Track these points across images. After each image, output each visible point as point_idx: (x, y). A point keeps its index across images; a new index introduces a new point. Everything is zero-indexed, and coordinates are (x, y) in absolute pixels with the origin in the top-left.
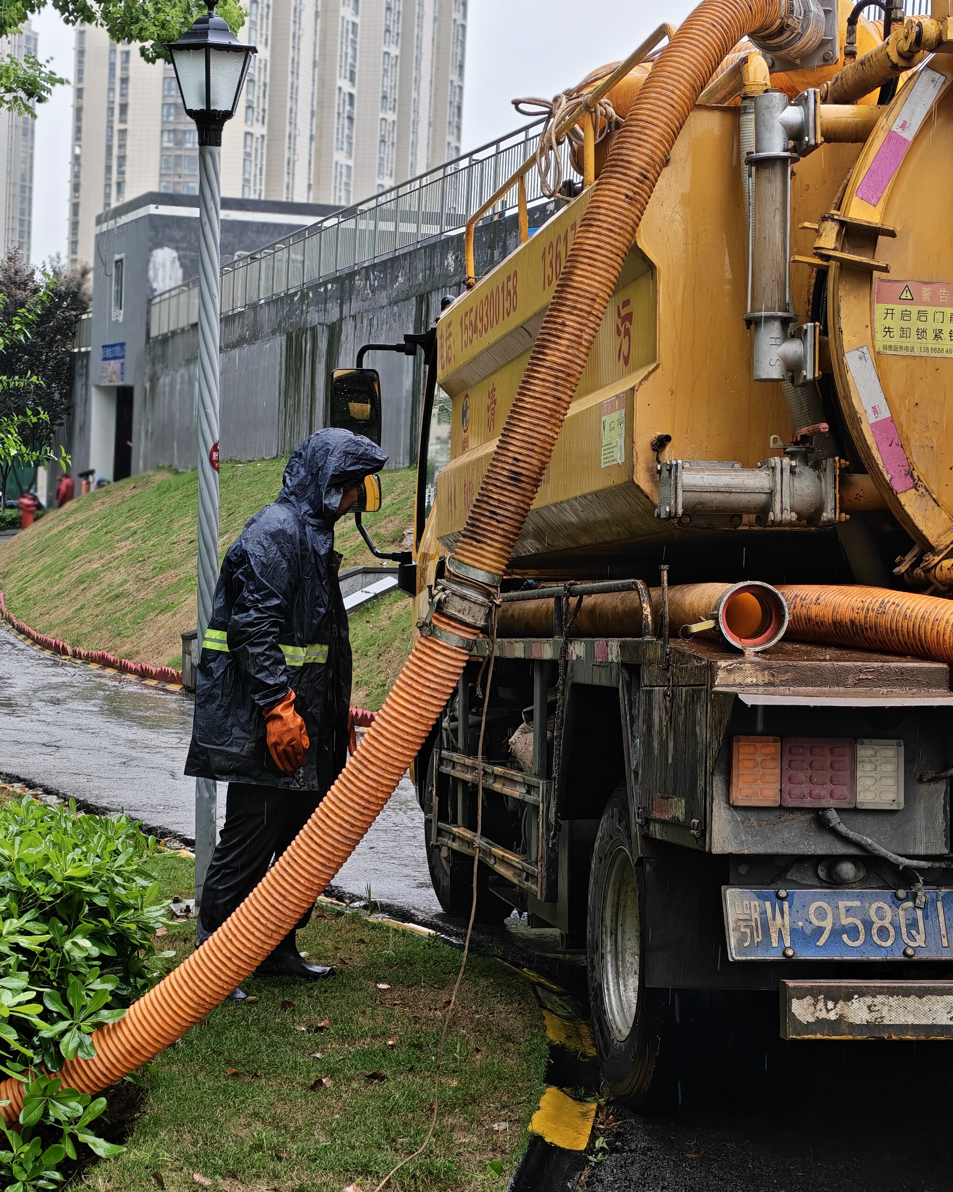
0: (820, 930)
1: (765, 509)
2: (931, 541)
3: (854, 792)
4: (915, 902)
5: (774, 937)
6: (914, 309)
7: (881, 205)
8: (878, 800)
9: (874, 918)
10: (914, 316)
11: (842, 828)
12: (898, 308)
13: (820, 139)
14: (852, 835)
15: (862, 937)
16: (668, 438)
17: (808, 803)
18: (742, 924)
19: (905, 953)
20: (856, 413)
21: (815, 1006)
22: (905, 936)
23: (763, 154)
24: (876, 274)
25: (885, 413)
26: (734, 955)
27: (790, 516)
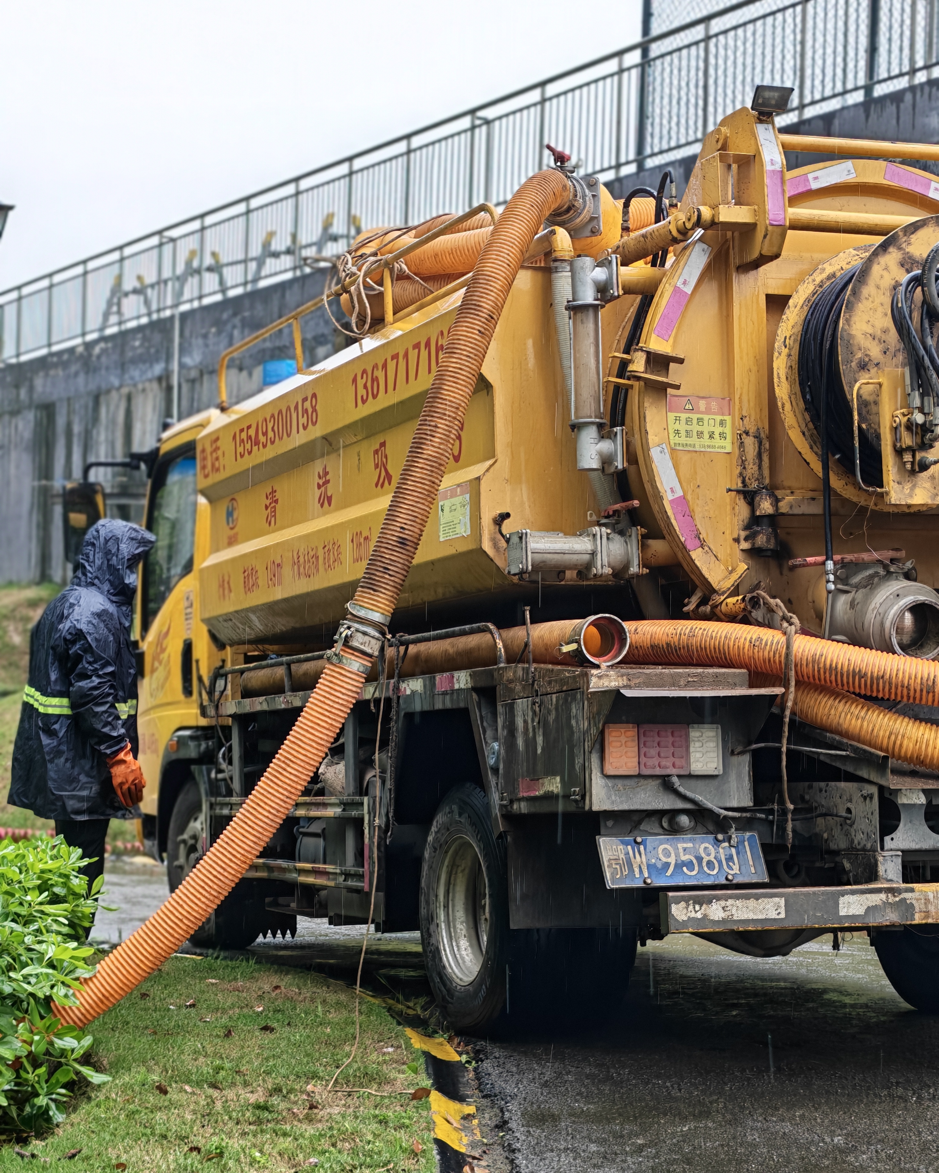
0: (667, 865)
1: (589, 565)
2: (714, 586)
3: (688, 763)
4: (729, 842)
5: (637, 870)
6: (695, 417)
7: (671, 340)
8: (705, 768)
9: (703, 855)
10: (695, 421)
11: (681, 789)
12: (684, 416)
13: (621, 292)
14: (689, 794)
15: (696, 868)
16: (508, 515)
17: (658, 771)
18: (613, 862)
19: (727, 879)
20: (659, 492)
21: (687, 908)
22: (725, 867)
23: (580, 302)
24: (669, 390)
25: (679, 493)
26: (610, 884)
27: (608, 571)
